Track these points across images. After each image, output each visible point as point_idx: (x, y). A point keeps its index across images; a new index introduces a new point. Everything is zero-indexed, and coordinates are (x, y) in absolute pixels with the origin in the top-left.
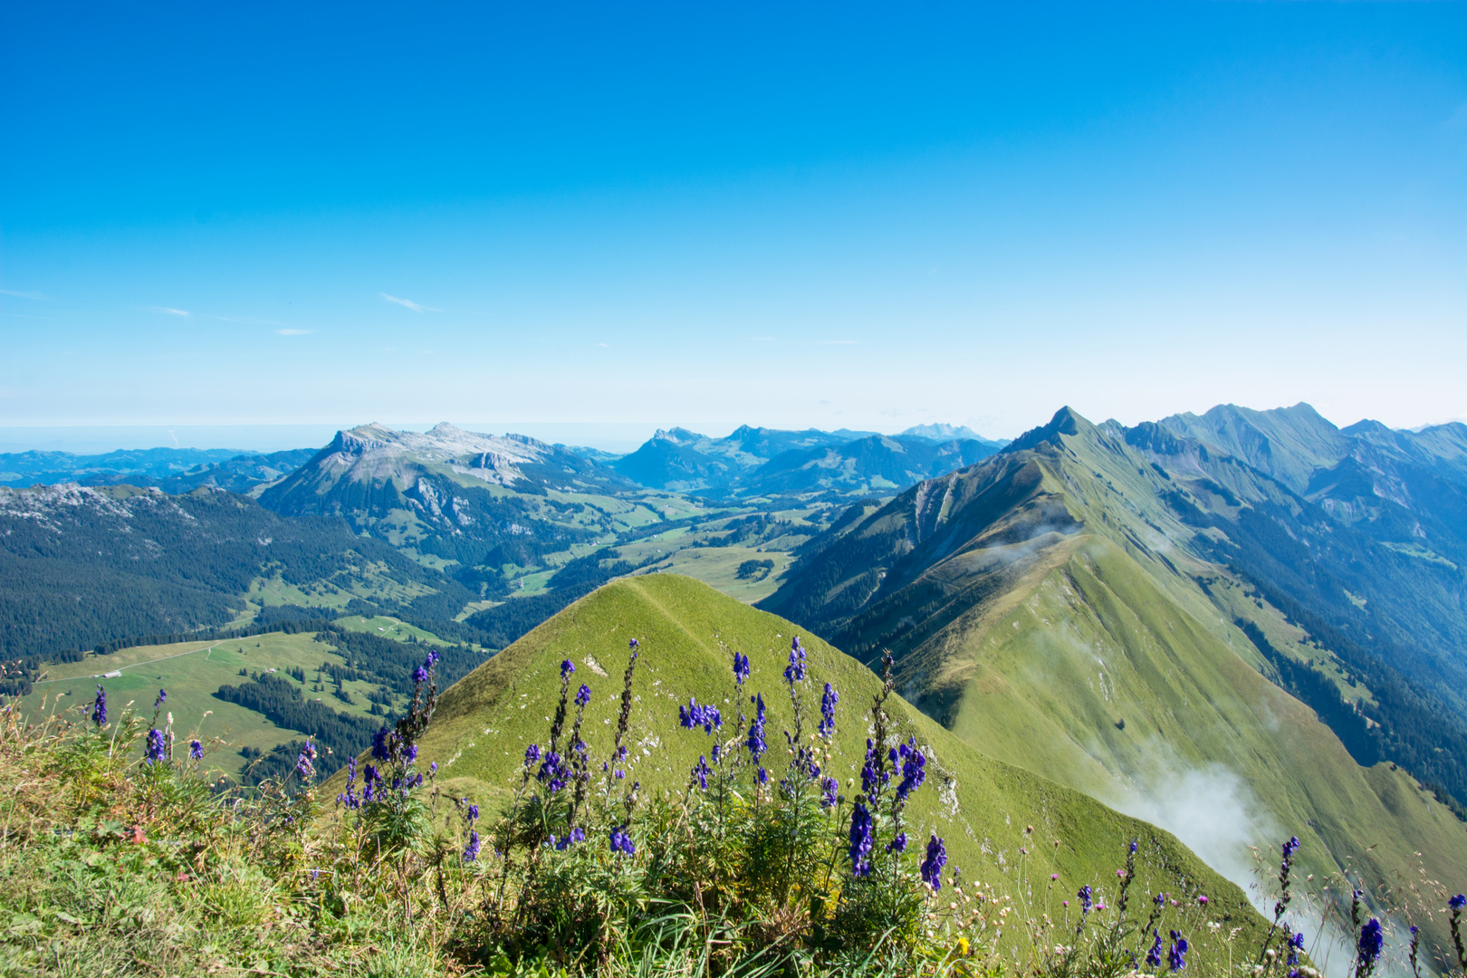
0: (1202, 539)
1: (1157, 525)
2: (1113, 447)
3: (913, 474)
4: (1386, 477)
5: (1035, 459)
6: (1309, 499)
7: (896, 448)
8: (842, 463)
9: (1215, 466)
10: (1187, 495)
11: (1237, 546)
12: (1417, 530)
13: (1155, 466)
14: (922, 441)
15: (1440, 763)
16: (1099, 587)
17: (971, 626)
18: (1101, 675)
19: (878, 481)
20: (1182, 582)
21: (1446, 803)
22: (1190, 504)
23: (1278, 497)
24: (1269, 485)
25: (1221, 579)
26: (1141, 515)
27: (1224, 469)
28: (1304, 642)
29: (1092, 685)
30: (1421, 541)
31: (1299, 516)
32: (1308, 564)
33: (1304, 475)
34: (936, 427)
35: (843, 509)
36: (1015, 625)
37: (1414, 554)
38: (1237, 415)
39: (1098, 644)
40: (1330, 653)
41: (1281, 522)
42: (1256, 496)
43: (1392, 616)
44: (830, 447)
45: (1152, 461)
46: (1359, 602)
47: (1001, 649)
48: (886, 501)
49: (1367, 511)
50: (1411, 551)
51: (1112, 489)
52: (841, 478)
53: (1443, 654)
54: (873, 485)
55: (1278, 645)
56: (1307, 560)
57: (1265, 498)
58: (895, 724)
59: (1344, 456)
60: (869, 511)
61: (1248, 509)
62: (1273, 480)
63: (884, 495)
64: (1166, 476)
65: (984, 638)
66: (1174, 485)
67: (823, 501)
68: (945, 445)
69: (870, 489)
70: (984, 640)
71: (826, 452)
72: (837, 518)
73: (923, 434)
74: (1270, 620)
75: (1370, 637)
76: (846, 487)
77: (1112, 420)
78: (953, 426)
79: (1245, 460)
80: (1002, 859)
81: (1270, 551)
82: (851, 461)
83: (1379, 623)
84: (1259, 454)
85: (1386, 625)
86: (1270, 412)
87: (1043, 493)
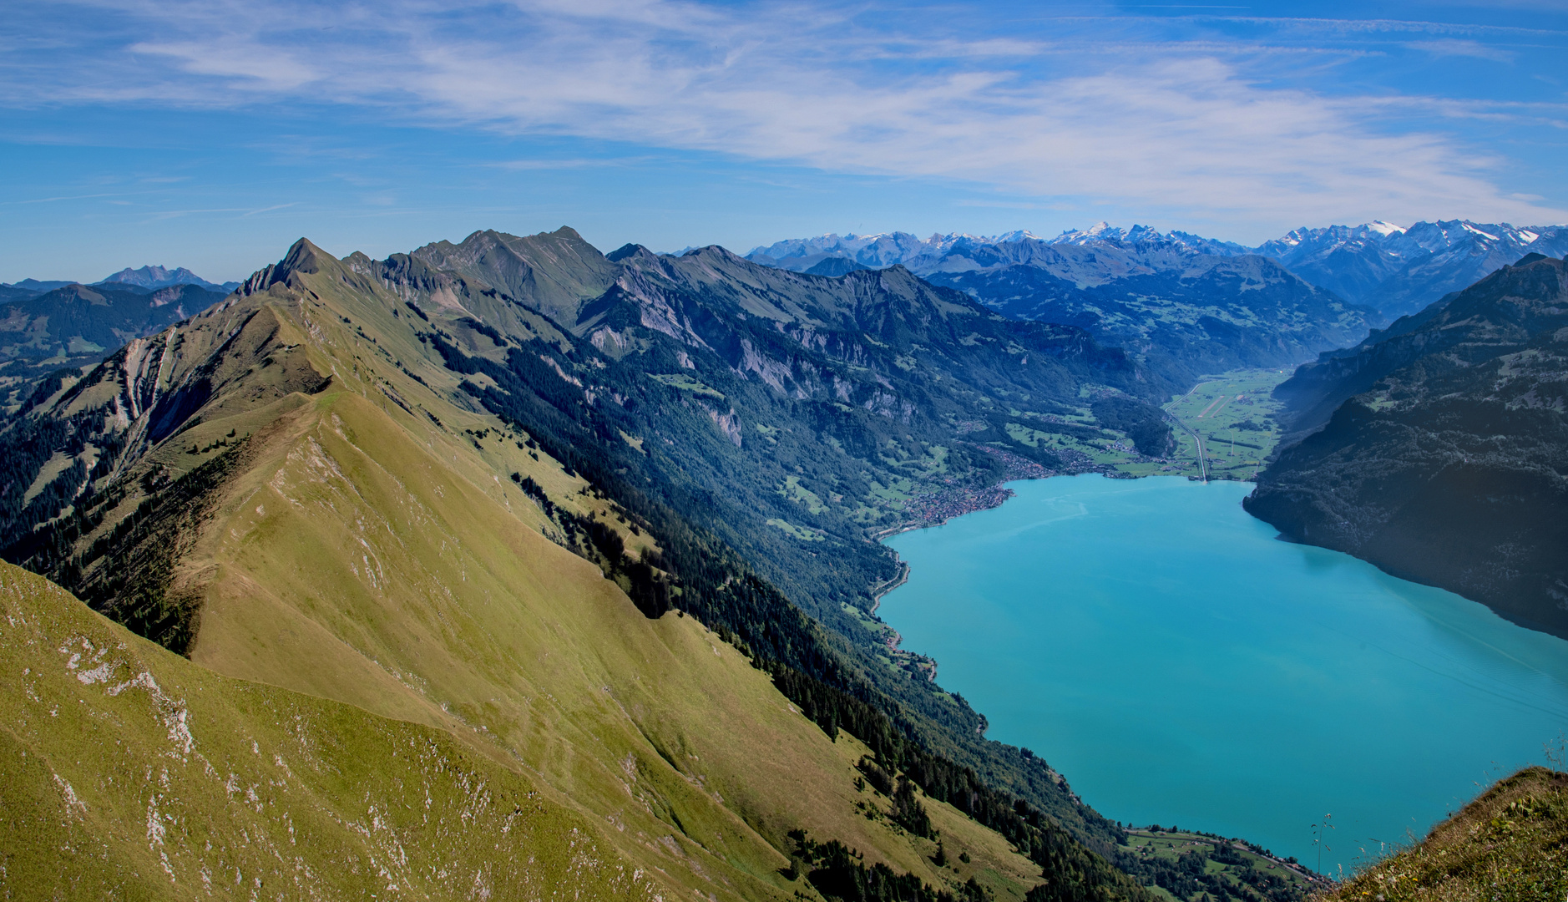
0: (468, 387)
1: (418, 375)
2: (362, 285)
3: (123, 333)
4: (652, 306)
5: (269, 304)
6: (578, 331)
7: (98, 299)
8: (29, 324)
9: (477, 302)
10: (448, 337)
11: (506, 392)
12: (685, 361)
13: (410, 305)
14: (130, 289)
15: (722, 601)
16: (356, 454)
17: (206, 517)
18: (365, 558)
19: (79, 344)
20: (449, 439)
21: (730, 642)
22: (452, 348)
23: (548, 334)
24: (536, 321)
25: (491, 430)
26: (398, 364)
27: (487, 305)
28: (583, 492)
29: (356, 572)
30: (690, 372)
31: (569, 354)
32: (582, 406)
33: (572, 308)
34: (147, 271)
35: (35, 384)
36: (258, 510)
37: (685, 386)
38: (498, 242)
39: (359, 522)
40: (612, 502)
41: (551, 362)
42: (526, 335)
43: (667, 455)
44: (13, 303)
45: (407, 299)
46: (635, 443)
47: (245, 541)
48: (87, 370)
49: (637, 343)
50: (679, 382)
51: (363, 335)
52: (30, 344)
53: (718, 489)
54: (72, 350)
55: (559, 501)
56: (581, 403)
57: (533, 336)
58: (103, 652)
59: (611, 285)
60: (69, 383)
61: (516, 349)
62: (540, 314)
63: (87, 363)
64: (423, 316)
65: (221, 530)
66: (433, 326)
67: (9, 376)
68: (159, 292)
69: (68, 355)
70: (223, 531)
71: (8, 311)
72: (29, 395)
73: (131, 280)
74: (549, 473)
75: (649, 480)
76: (38, 356)
77: (358, 253)
78: (168, 268)
79: (510, 294)
80: (253, 796)
81: (542, 396)
82: (42, 321)
83: (656, 463)
84: (524, 286)
85: (663, 464)
86: (532, 238)
87: (281, 346)
